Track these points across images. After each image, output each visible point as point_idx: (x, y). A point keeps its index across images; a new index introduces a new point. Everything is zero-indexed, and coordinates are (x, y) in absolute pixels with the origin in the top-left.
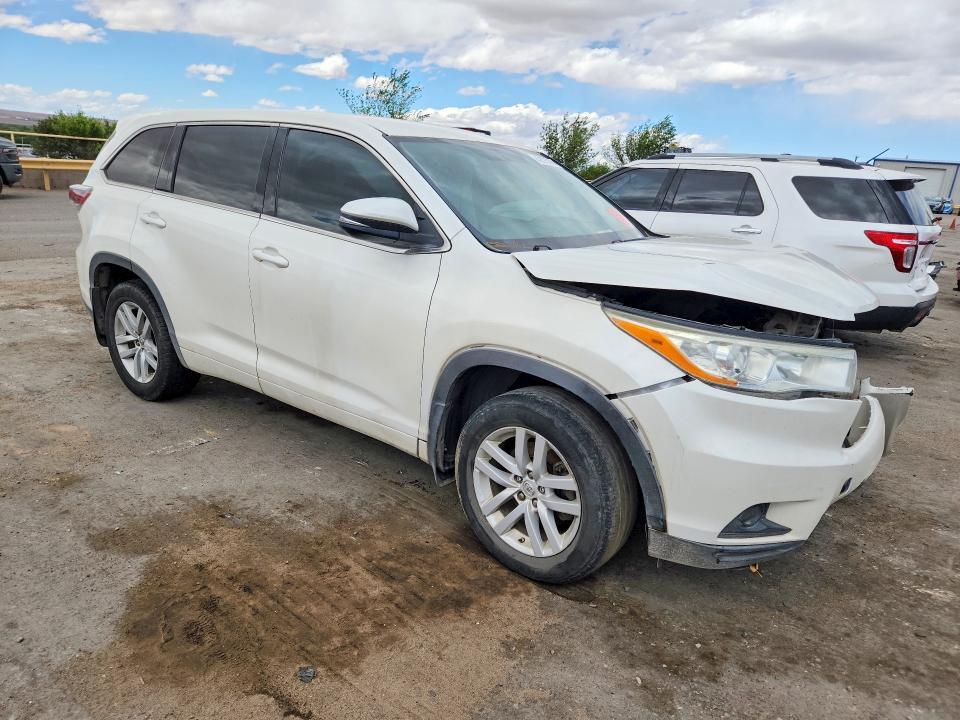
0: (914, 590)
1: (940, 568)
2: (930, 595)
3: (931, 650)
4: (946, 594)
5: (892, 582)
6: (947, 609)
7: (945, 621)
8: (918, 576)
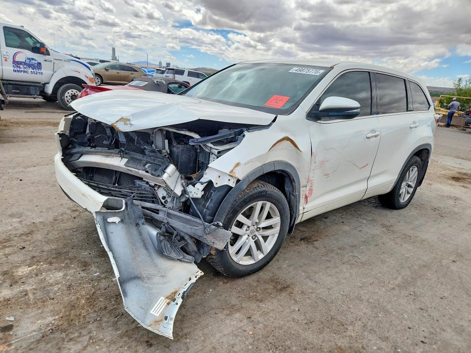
0: (37, 265)
1: (34, 287)
2: (29, 267)
3: (15, 246)
4: (22, 272)
5: (51, 263)
6: (18, 265)
7: (16, 259)
8: (41, 274)
